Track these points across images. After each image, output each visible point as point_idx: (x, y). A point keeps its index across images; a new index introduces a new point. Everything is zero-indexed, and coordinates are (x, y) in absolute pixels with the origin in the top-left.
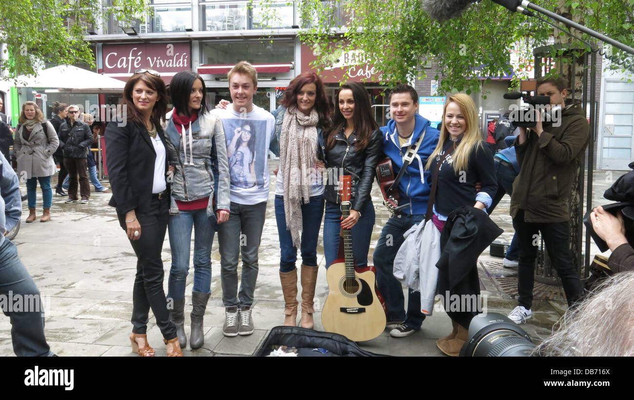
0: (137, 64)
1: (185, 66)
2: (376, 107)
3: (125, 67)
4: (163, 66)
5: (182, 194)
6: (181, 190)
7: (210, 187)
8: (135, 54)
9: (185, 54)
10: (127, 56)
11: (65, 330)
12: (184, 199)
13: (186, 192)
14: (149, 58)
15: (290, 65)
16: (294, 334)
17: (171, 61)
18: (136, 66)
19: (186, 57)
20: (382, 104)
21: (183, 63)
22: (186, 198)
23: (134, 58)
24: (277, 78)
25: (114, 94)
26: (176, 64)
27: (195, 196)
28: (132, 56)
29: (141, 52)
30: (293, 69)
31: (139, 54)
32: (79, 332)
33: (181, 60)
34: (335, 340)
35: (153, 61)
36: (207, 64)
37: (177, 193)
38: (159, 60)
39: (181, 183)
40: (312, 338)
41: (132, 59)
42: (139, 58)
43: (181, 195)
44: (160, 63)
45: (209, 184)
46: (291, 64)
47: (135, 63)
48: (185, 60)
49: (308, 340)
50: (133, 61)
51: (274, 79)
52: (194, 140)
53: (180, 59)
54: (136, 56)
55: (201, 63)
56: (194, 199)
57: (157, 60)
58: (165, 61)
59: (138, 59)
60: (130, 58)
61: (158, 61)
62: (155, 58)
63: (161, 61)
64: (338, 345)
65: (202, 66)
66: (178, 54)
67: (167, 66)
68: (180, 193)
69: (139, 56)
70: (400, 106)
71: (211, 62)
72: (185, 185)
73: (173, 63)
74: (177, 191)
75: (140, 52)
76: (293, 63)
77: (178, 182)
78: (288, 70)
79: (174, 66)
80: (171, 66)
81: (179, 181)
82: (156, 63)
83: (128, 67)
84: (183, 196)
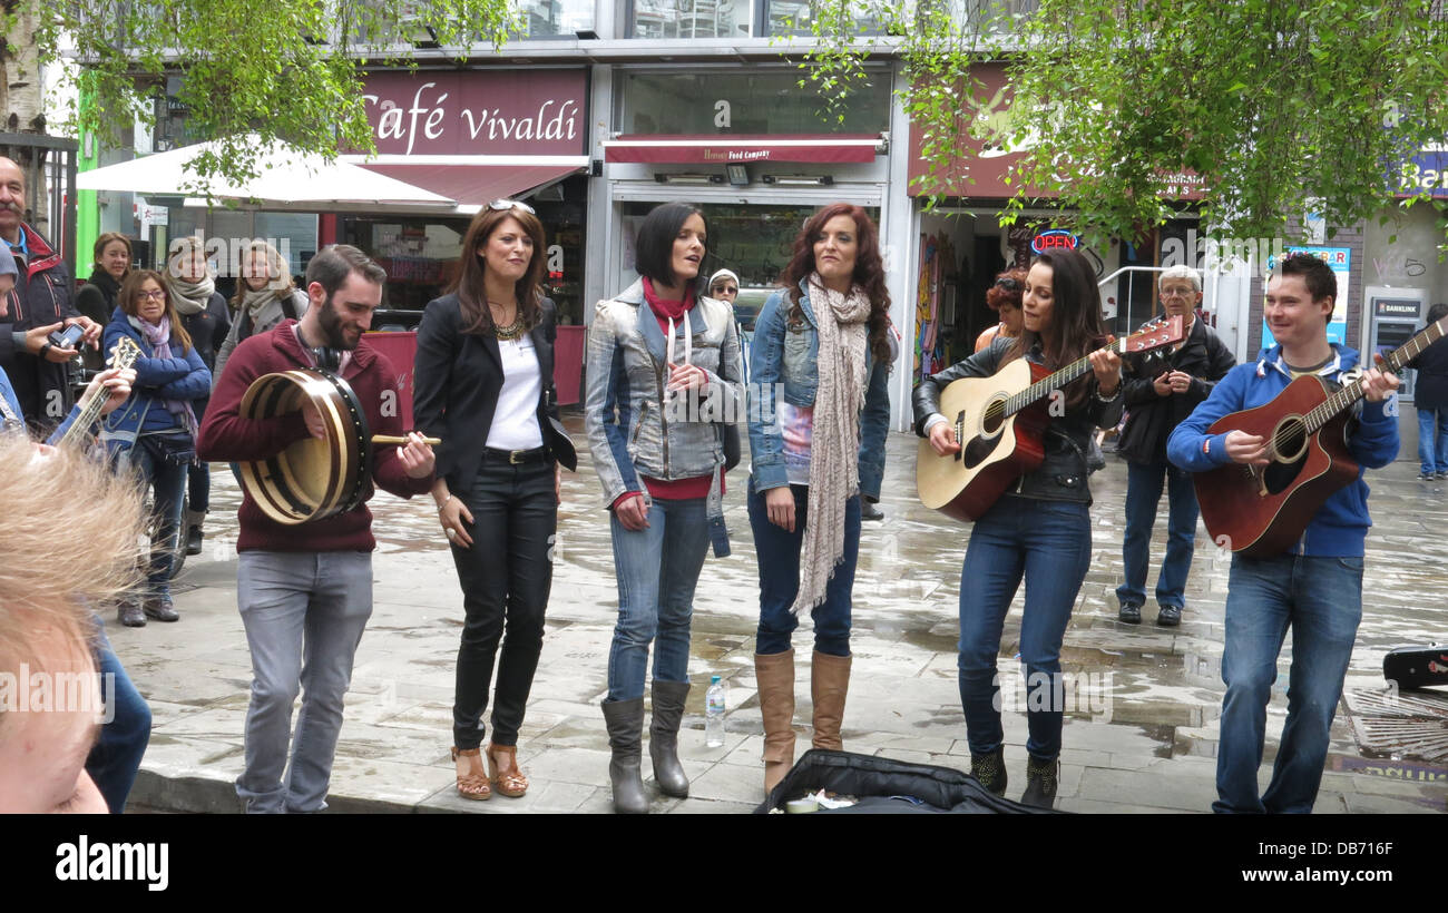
0: (433, 130)
1: (570, 137)
2: (1134, 271)
3: (397, 136)
4: (506, 135)
5: (658, 463)
6: (656, 455)
7: (712, 454)
8: (428, 101)
9: (571, 102)
10: (406, 105)
11: (366, 742)
12: (660, 474)
13: (666, 460)
14: (468, 112)
15: (878, 143)
16: (852, 767)
17: (530, 121)
18: (430, 135)
19: (575, 111)
20: (1152, 266)
21: (565, 128)
22: (666, 474)
23: (424, 111)
24: (834, 180)
25: (362, 215)
26: (543, 130)
27: (683, 470)
28: (420, 107)
29: (445, 96)
30: (885, 152)
31: (441, 99)
32: (394, 748)
33: (560, 120)
34: (937, 780)
35: (477, 120)
36: (631, 132)
37: (648, 460)
38: (497, 118)
39: (656, 440)
40: (890, 777)
41: (419, 115)
42: (440, 111)
43: (656, 466)
44: (498, 128)
45: (711, 447)
46: (880, 137)
47: (429, 125)
48: (572, 120)
49: (882, 780)
50: (422, 119)
51: (828, 182)
52: (695, 349)
53: (558, 117)
54: (433, 107)
55: (617, 129)
56: (680, 477)
57: (488, 119)
58: (514, 121)
59: (437, 115)
60: (415, 111)
61: (493, 121)
62: (485, 113)
63: (502, 121)
64: (943, 790)
65: (618, 138)
66: (550, 102)
67: (518, 137)
68: (653, 461)
69: (440, 106)
70: (1277, 304)
71: (644, 127)
72: (666, 447)
73: (534, 130)
74: (648, 457)
75: (442, 95)
76: (885, 135)
77: (650, 438)
78: (869, 155)
79: (539, 137)
80: (529, 137)
81: (652, 435)
82: (486, 128)
83: (406, 137)
84: (661, 468)
